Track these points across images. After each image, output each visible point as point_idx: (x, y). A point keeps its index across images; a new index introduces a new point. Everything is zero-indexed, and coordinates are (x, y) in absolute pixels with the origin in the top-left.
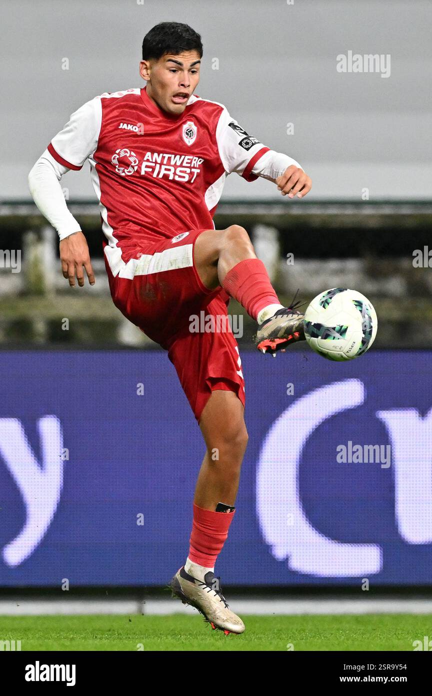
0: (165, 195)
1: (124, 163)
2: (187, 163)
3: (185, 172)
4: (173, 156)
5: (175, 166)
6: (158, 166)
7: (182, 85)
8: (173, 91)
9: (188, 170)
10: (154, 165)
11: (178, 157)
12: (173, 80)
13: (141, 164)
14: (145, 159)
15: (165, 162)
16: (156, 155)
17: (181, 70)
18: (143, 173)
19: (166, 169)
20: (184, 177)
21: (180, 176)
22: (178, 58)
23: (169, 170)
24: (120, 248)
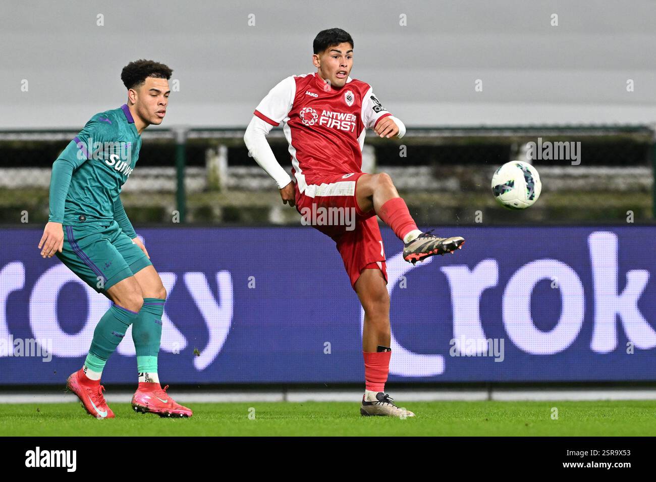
0: (335, 140)
1: (309, 116)
2: (348, 118)
3: (347, 125)
4: (339, 114)
5: (341, 121)
6: (330, 119)
7: (342, 66)
8: (336, 70)
9: (349, 123)
10: (327, 118)
11: (342, 114)
12: (335, 63)
13: (320, 118)
14: (323, 114)
15: (334, 118)
16: (328, 112)
17: (341, 56)
18: (321, 124)
19: (335, 122)
20: (347, 128)
21: (344, 127)
22: (338, 48)
23: (337, 123)
24: (304, 176)
